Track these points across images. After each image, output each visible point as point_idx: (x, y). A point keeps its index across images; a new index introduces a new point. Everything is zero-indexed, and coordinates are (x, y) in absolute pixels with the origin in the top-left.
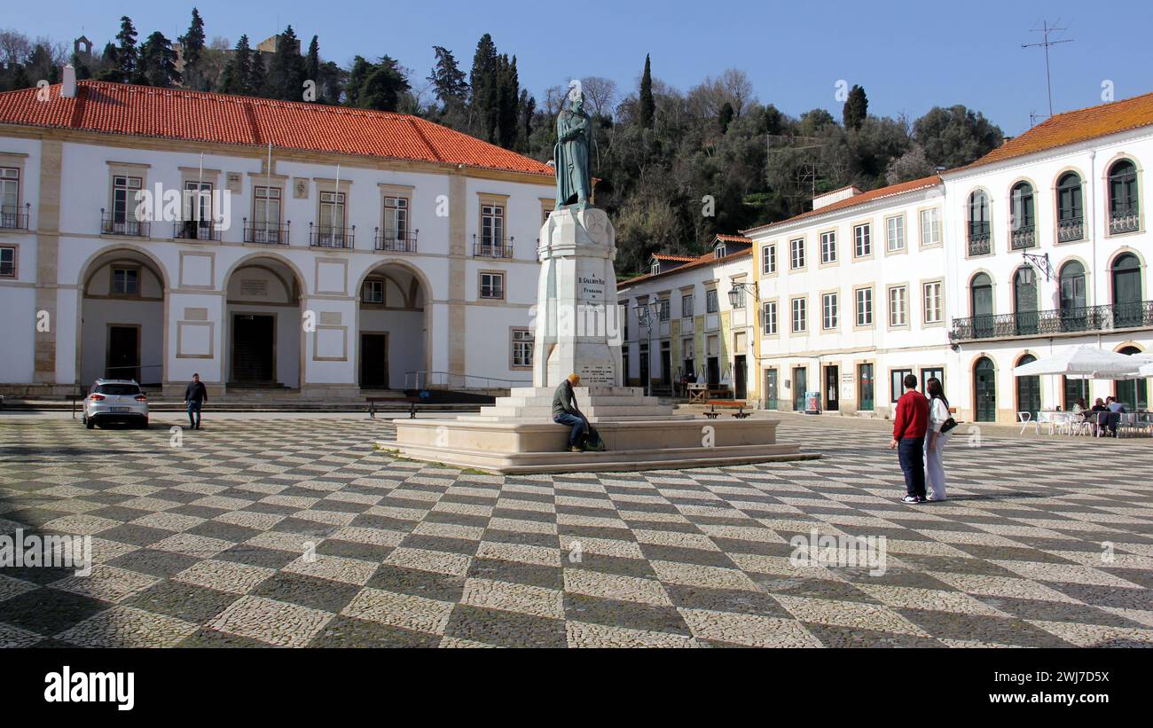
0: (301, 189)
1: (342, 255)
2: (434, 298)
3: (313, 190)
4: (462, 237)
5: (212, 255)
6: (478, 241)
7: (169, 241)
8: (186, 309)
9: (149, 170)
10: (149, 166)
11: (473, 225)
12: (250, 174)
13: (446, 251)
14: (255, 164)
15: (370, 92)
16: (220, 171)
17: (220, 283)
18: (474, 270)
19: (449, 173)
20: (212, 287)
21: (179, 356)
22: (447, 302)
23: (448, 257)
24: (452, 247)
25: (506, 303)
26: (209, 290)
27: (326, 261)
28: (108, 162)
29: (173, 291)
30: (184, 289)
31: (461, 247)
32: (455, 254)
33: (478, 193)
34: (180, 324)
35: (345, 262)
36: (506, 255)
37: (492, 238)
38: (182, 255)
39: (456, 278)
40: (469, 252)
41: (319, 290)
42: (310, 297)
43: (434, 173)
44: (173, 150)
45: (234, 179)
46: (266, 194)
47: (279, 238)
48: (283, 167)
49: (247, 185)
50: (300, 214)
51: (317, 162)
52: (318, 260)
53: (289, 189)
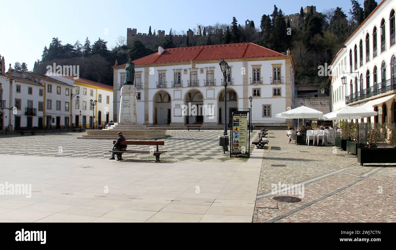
0: (202, 71)
1: (213, 87)
2: (239, 97)
4: (247, 79)
5: (181, 91)
6: (252, 80)
7: (171, 88)
8: (176, 105)
9: (166, 71)
10: (166, 70)
11: (250, 75)
12: (189, 69)
13: (242, 83)
14: (190, 66)
16: (182, 69)
17: (183, 98)
18: (251, 89)
19: (243, 61)
21: (174, 116)
22: (242, 98)
23: (243, 85)
24: (244, 82)
25: (261, 97)
26: (180, 99)
27: (209, 89)
28: (158, 71)
29: (173, 100)
30: (175, 100)
31: (246, 82)
32: (245, 84)
33: (252, 65)
34: (174, 108)
35: (214, 89)
36: (261, 83)
37: (257, 78)
38: (174, 91)
39: (245, 91)
40: (249, 83)
41: (207, 97)
42: (205, 99)
43: (239, 61)
44: (172, 65)
45: (185, 70)
46: (194, 73)
47: (196, 84)
48: (197, 66)
49: (188, 71)
50: (202, 78)
51: (206, 63)
52: (207, 89)
53: (199, 71)
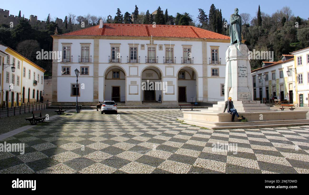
0: (161, 48)
1: (172, 65)
2: (199, 76)
3: (164, 48)
4: (206, 59)
5: (138, 67)
6: (211, 60)
7: (126, 63)
8: (131, 81)
10: (121, 44)
11: (209, 55)
12: (147, 44)
13: (201, 63)
14: (148, 42)
15: (181, 22)
16: (139, 44)
17: (140, 74)
18: (210, 68)
19: (202, 41)
20: (138, 75)
21: (129, 94)
22: (202, 77)
23: (202, 64)
24: (203, 62)
25: (219, 77)
26: (137, 76)
27: (168, 67)
28: (110, 44)
29: (128, 77)
30: (130, 76)
31: (206, 62)
32: (204, 64)
33: (210, 46)
34: (129, 85)
35: (173, 67)
36: (219, 63)
37: (215, 58)
38: (130, 67)
39: (205, 70)
40: (208, 63)
41: (166, 75)
42: (164, 77)
43: (198, 41)
44: (127, 39)
45: (143, 46)
46: (152, 50)
47: (155, 61)
48: (156, 42)
49: (146, 47)
50: (161, 55)
51: (165, 40)
52: (166, 67)
53: (157, 48)
